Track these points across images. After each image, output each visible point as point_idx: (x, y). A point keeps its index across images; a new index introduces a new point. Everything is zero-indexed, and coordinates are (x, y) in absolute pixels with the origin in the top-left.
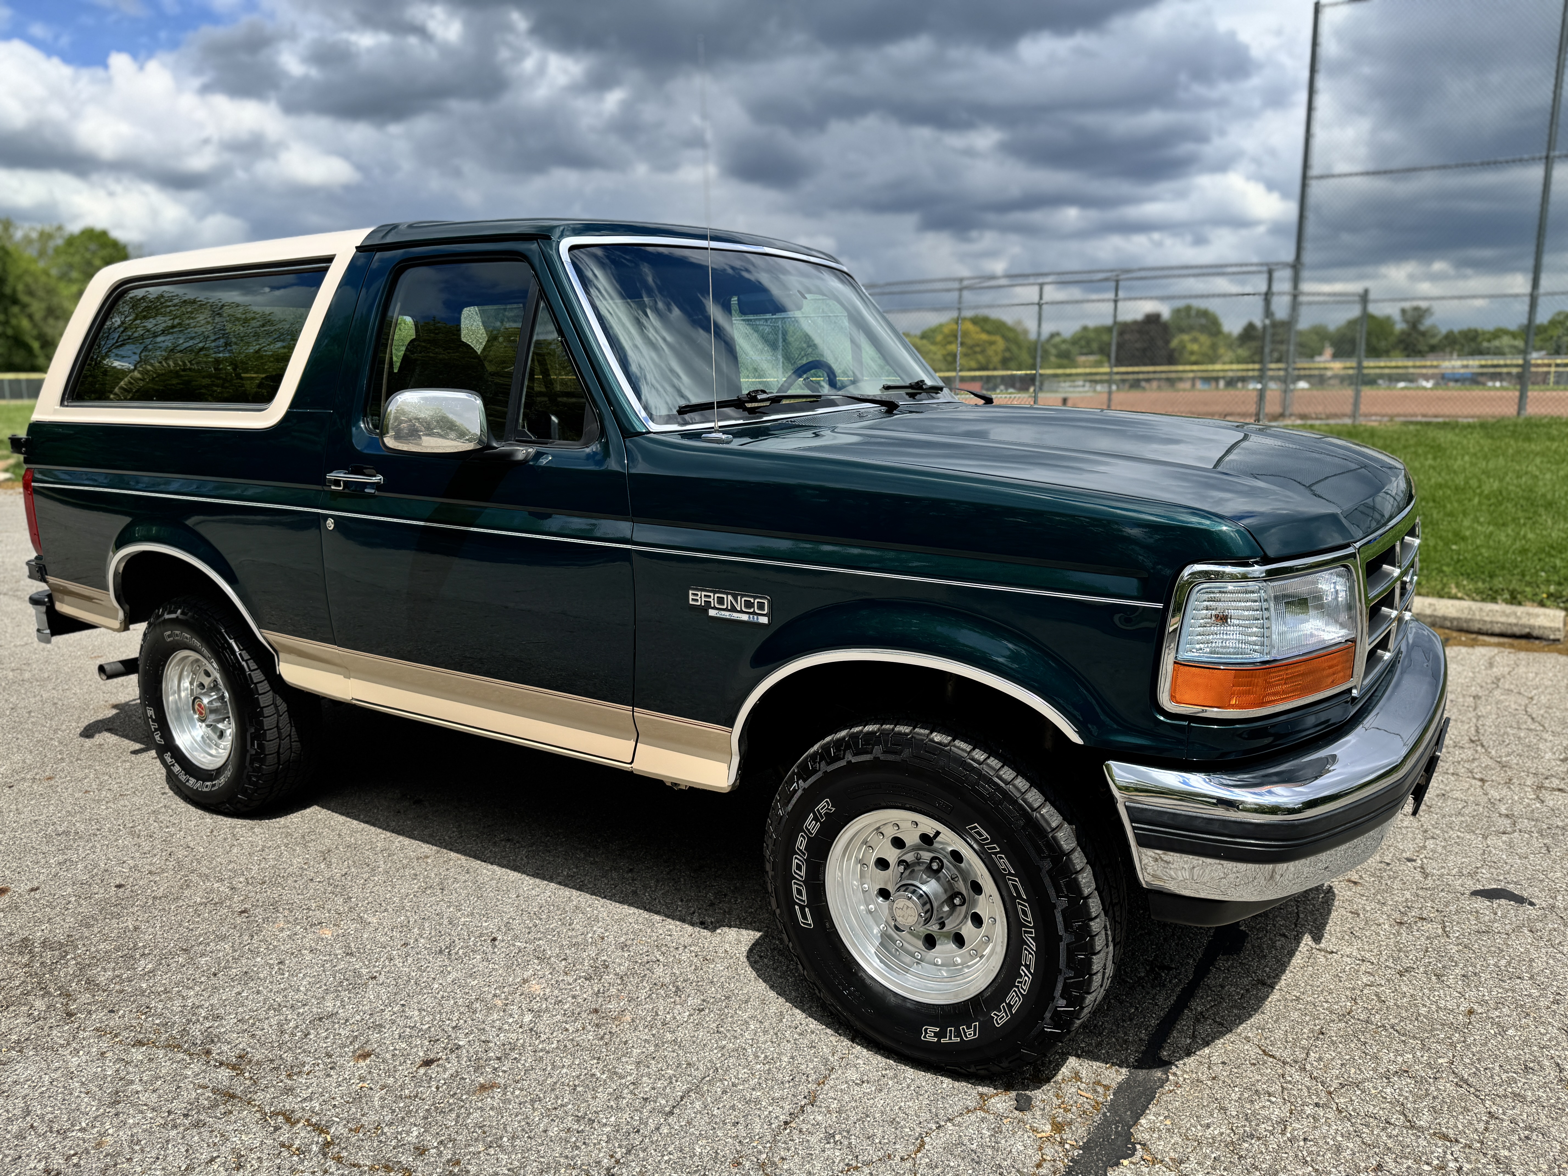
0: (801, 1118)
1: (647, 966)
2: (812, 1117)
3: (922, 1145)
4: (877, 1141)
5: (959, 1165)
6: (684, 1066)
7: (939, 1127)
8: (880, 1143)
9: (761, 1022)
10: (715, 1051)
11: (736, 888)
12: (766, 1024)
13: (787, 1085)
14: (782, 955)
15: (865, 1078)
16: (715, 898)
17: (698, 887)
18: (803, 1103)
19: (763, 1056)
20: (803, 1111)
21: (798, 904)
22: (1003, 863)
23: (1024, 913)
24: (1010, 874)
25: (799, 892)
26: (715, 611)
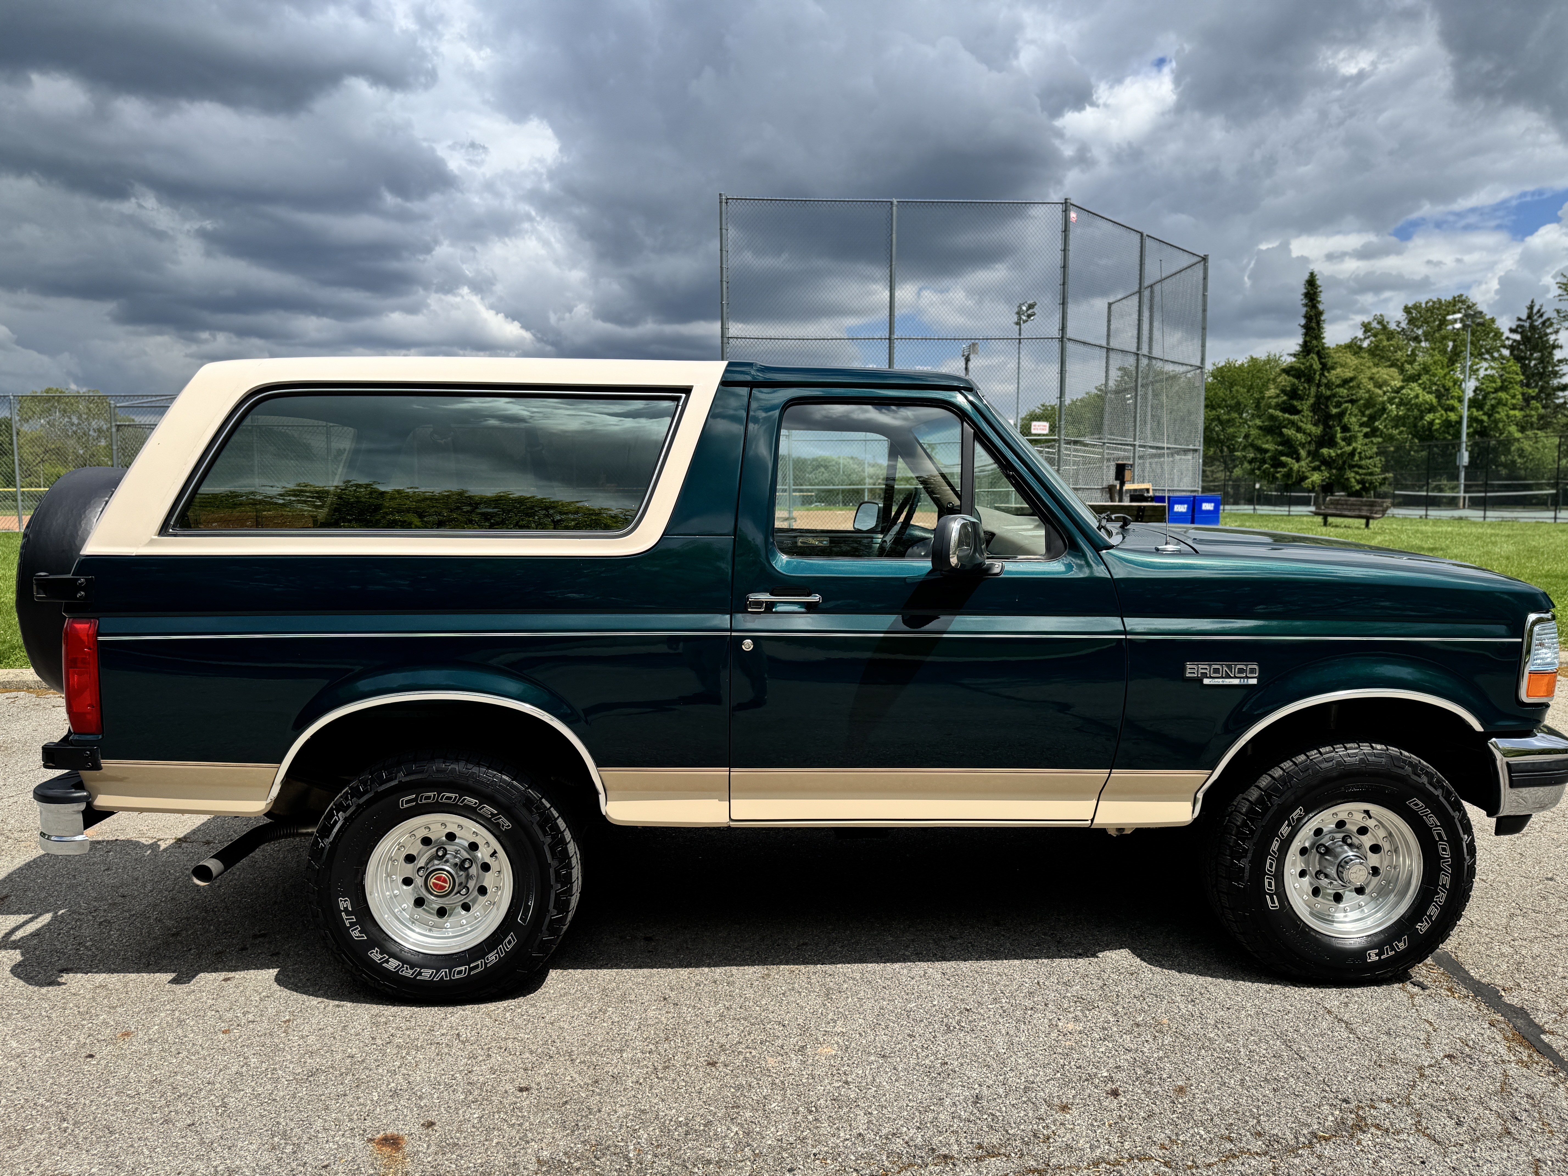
0: (1359, 1033)
2: (1362, 1030)
3: (1428, 1021)
7: (1417, 1010)
13: (1319, 1020)
15: (1343, 1001)
18: (1344, 1025)
20: (1352, 1028)
21: (1268, 894)
22: (1432, 820)
23: (1444, 850)
24: (1437, 826)
25: (1270, 884)
26: (1211, 680)
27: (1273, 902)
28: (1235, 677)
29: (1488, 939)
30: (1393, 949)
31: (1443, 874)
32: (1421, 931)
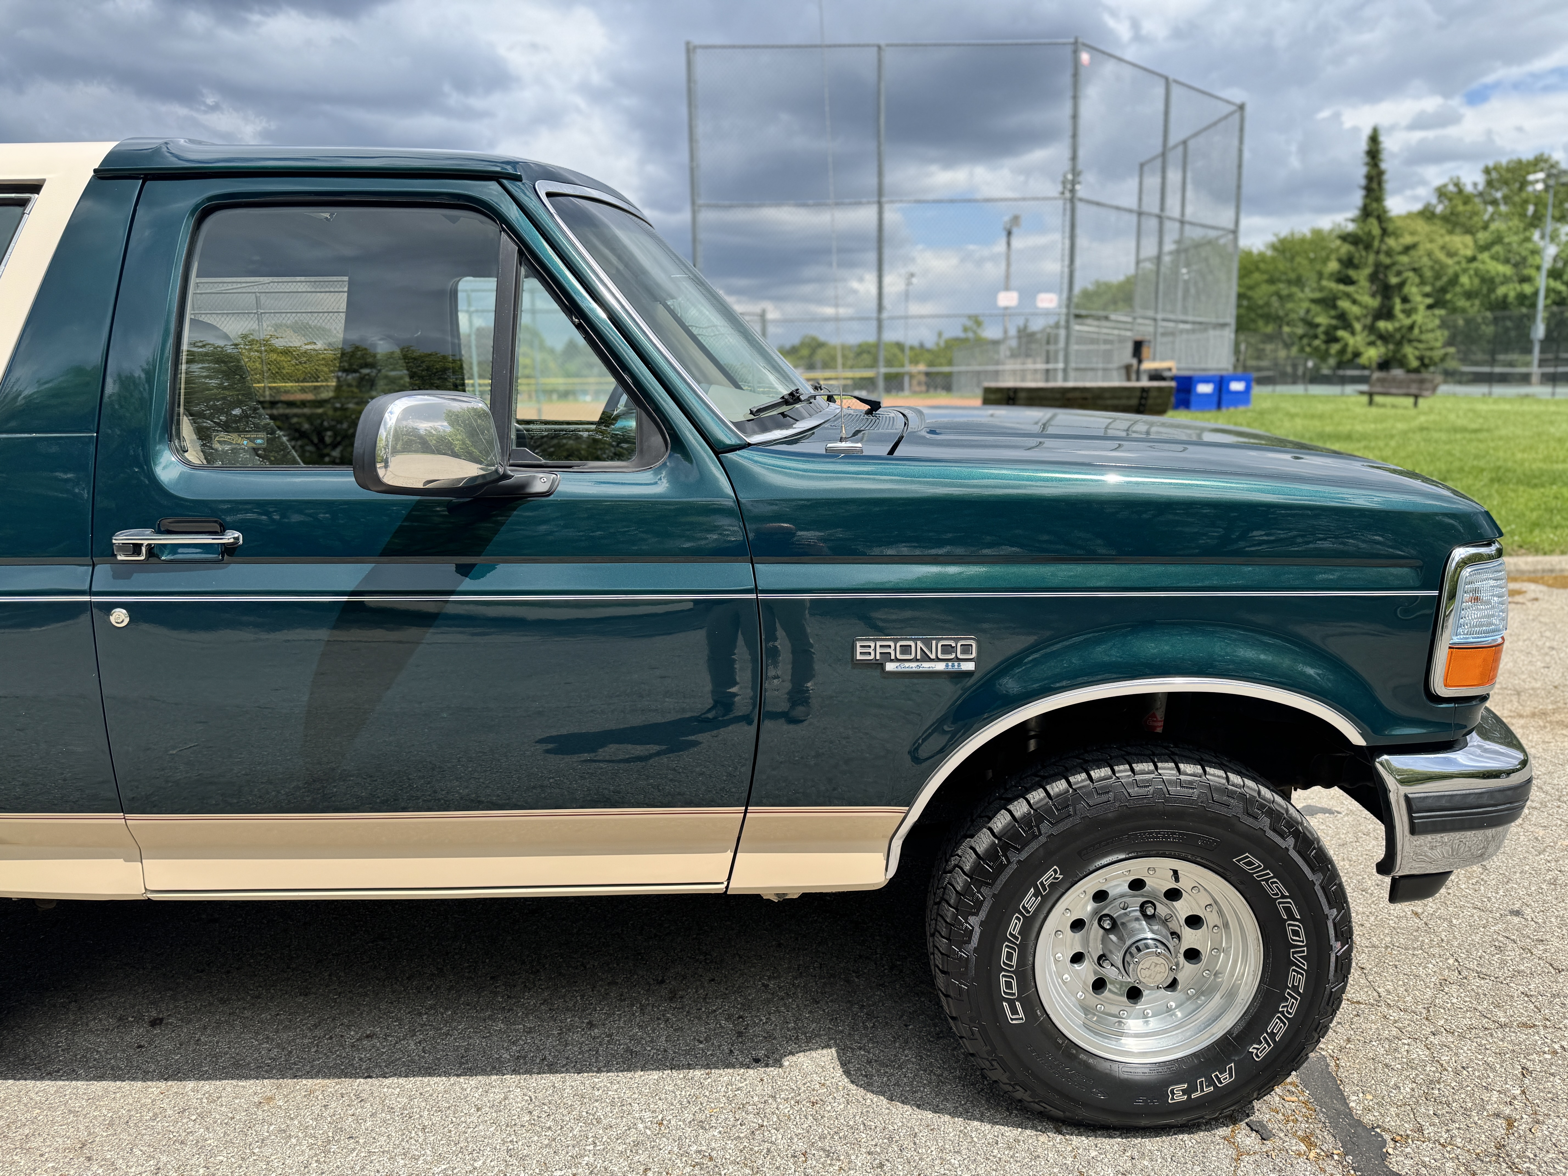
1: (758, 1137)
11: (742, 1005)
14: (884, 1065)
16: (734, 1024)
17: (698, 1018)
21: (1007, 1000)
22: (1276, 888)
23: (1296, 933)
24: (1283, 897)
25: (1009, 985)
26: (898, 664)
27: (1014, 1011)
28: (938, 660)
29: (1395, 1032)
30: (1211, 1083)
31: (1294, 970)
32: (1258, 1056)
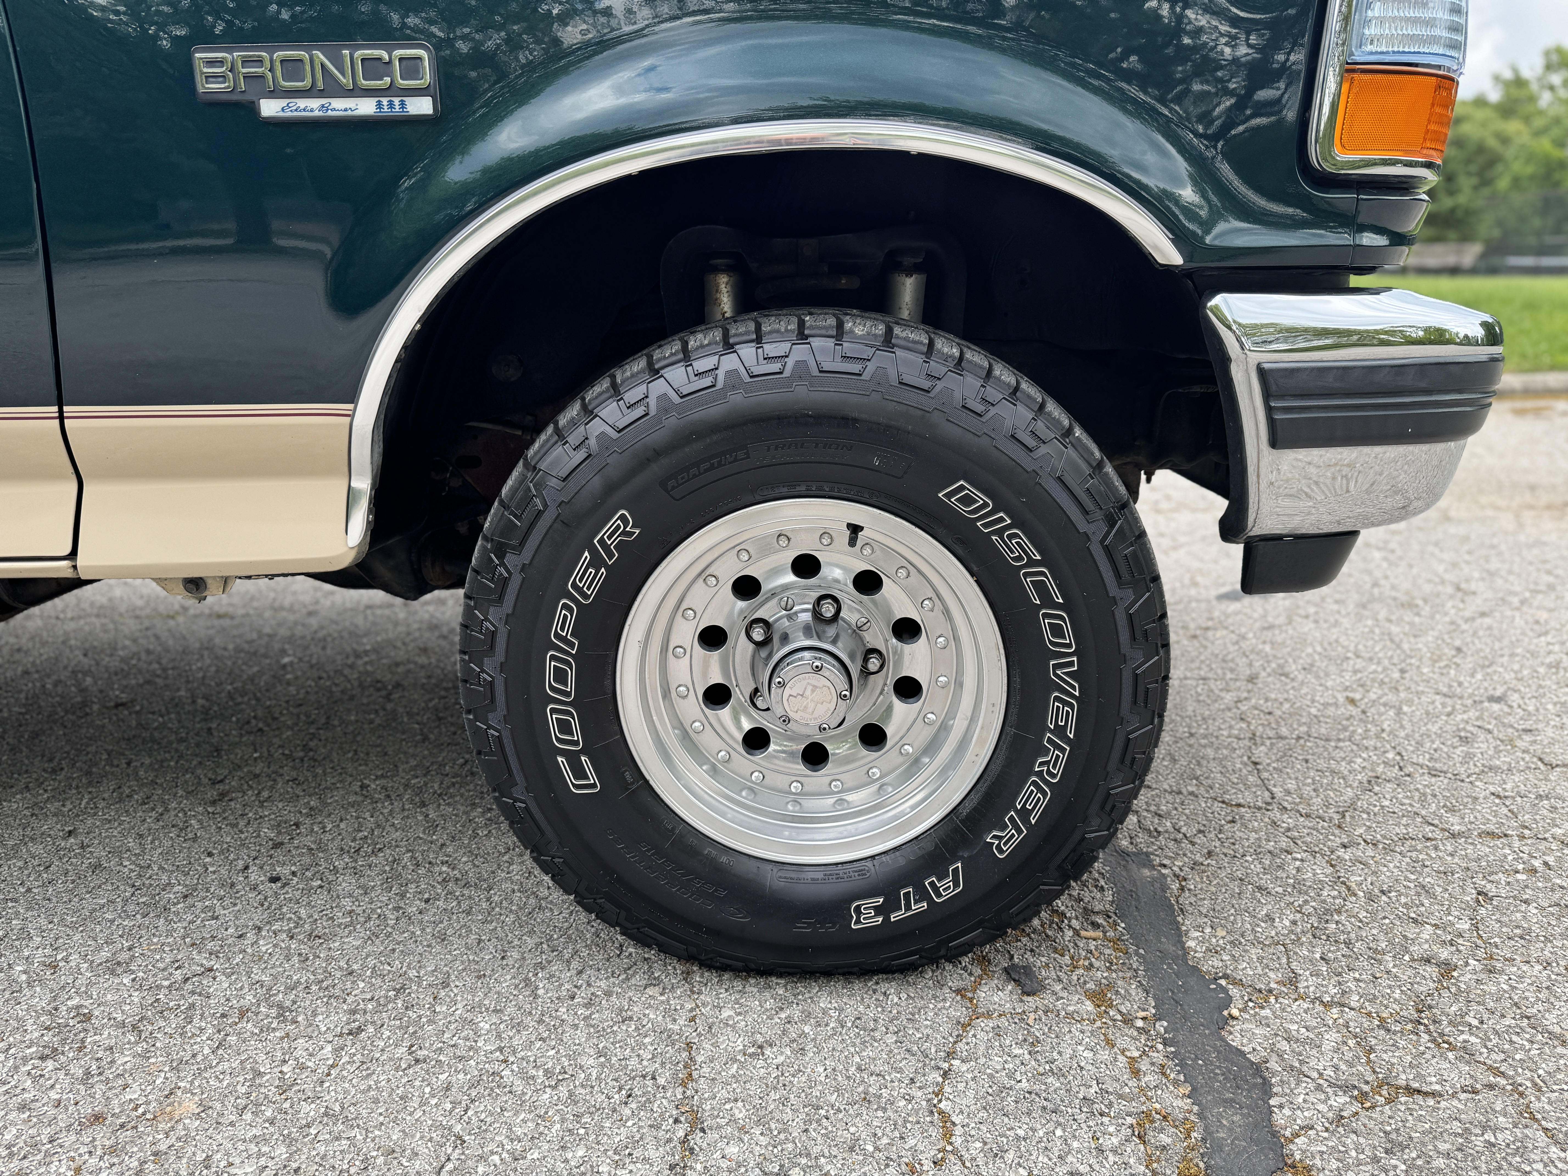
0: (699, 1167)
1: (189, 986)
2: (718, 1155)
3: (945, 1116)
4: (870, 1148)
5: (1034, 1130)
6: (380, 1160)
7: (945, 1075)
8: (877, 1149)
9: (495, 1011)
10: (434, 1101)
11: (311, 809)
12: (510, 1010)
13: (627, 1112)
14: (466, 885)
15: (760, 1039)
16: (279, 833)
17: (234, 826)
18: (681, 1134)
19: (541, 1073)
20: (692, 1150)
22: (1017, 546)
23: (1057, 631)
25: (565, 727)
26: (283, 102)
27: (579, 773)
28: (361, 92)
30: (923, 895)
31: (1057, 699)
32: (1001, 851)
